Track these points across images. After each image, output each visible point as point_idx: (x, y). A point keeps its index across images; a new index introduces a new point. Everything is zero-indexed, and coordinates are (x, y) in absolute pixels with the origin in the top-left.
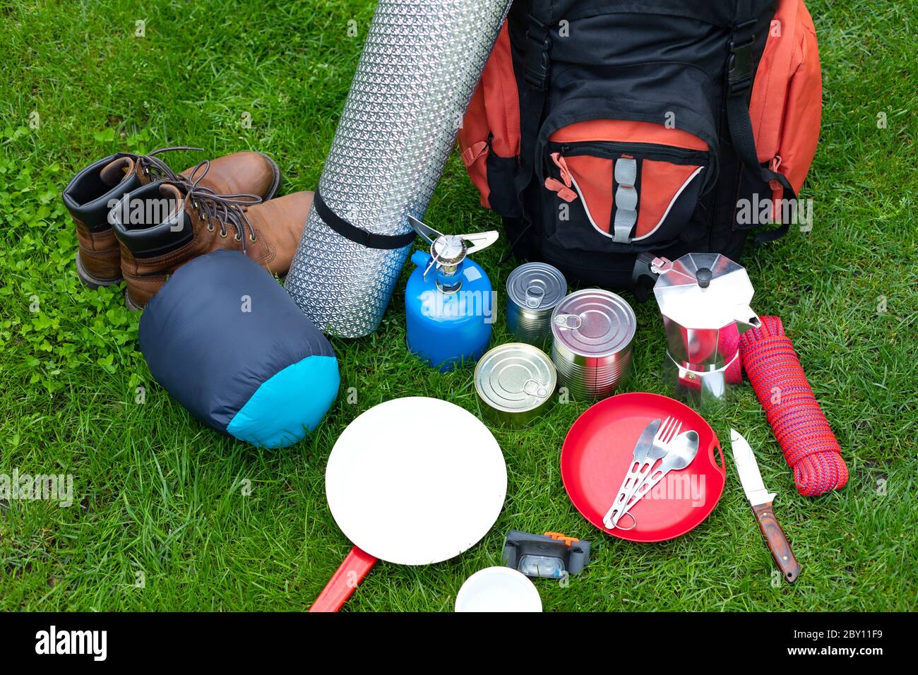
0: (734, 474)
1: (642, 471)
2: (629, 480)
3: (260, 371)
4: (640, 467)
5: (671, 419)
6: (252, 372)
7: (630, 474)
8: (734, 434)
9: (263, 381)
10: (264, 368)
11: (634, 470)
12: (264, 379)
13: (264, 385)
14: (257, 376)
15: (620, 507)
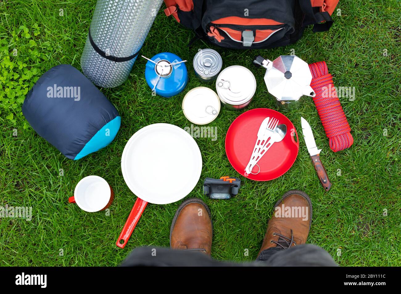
0: (303, 141)
1: (262, 144)
2: (256, 149)
3: (84, 139)
4: (261, 142)
5: (273, 119)
6: (80, 140)
7: (256, 146)
8: (302, 119)
9: (86, 143)
10: (86, 137)
11: (258, 144)
12: (87, 141)
13: (87, 144)
14: (83, 141)
15: (253, 162)
